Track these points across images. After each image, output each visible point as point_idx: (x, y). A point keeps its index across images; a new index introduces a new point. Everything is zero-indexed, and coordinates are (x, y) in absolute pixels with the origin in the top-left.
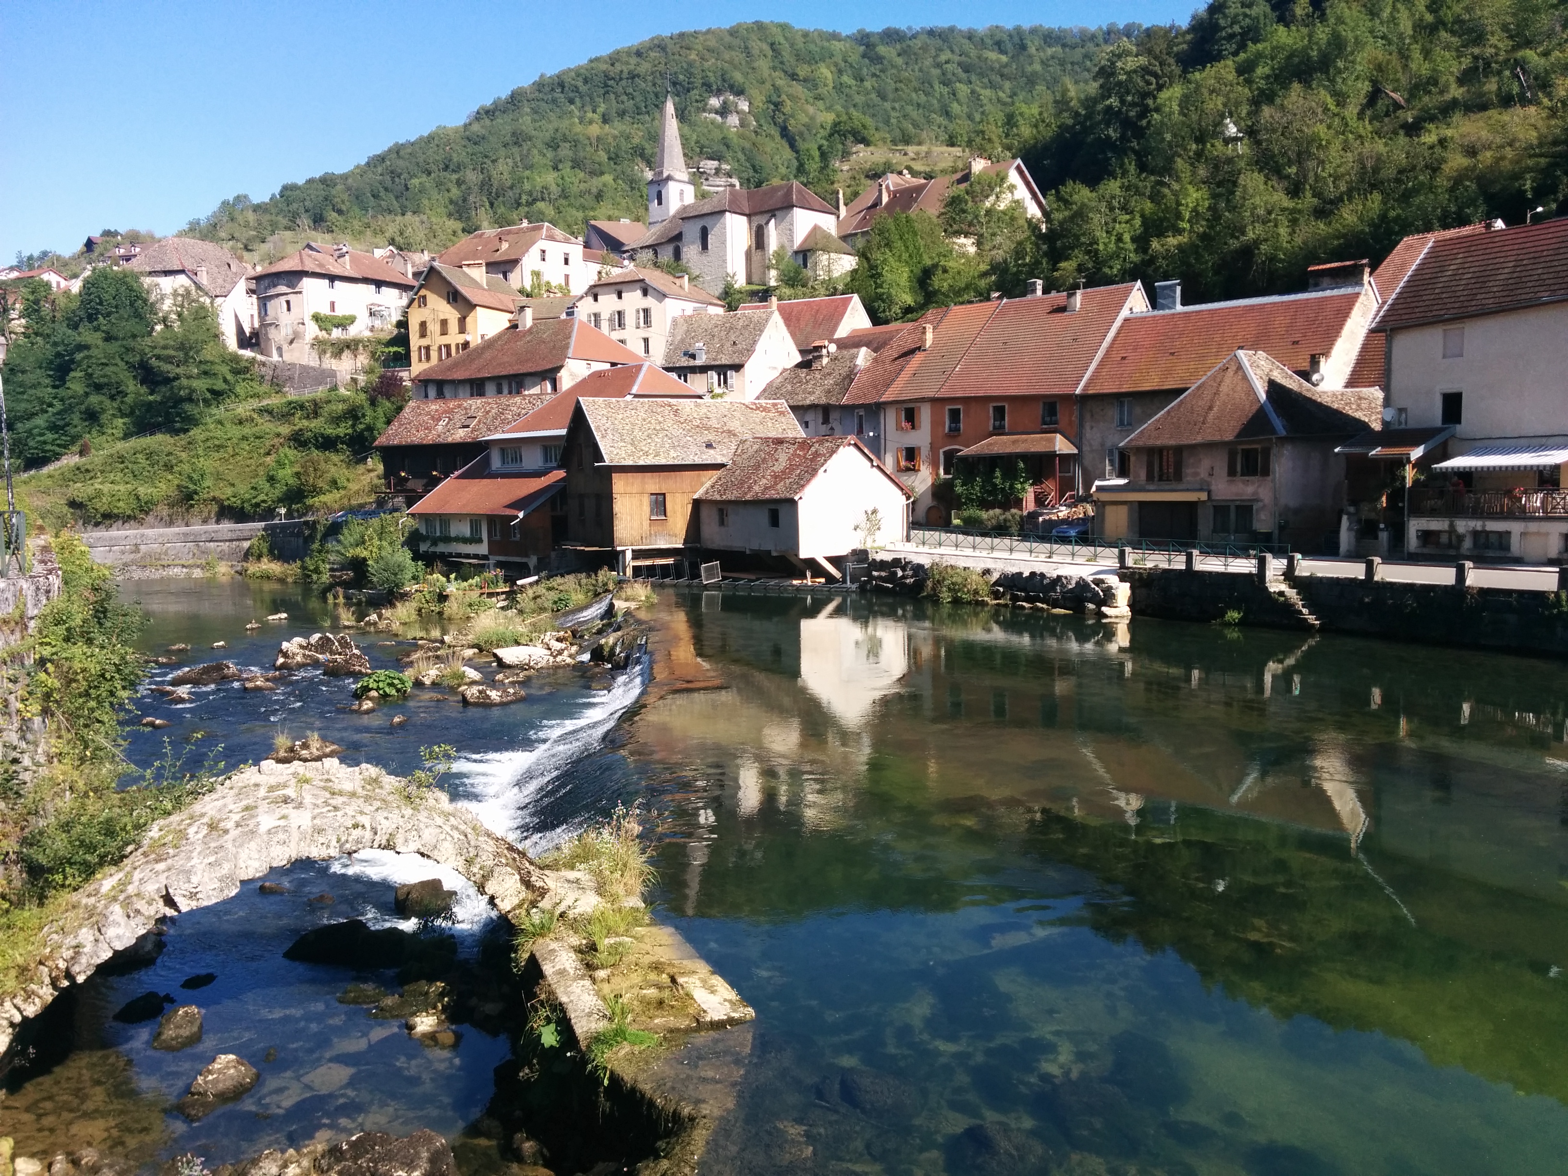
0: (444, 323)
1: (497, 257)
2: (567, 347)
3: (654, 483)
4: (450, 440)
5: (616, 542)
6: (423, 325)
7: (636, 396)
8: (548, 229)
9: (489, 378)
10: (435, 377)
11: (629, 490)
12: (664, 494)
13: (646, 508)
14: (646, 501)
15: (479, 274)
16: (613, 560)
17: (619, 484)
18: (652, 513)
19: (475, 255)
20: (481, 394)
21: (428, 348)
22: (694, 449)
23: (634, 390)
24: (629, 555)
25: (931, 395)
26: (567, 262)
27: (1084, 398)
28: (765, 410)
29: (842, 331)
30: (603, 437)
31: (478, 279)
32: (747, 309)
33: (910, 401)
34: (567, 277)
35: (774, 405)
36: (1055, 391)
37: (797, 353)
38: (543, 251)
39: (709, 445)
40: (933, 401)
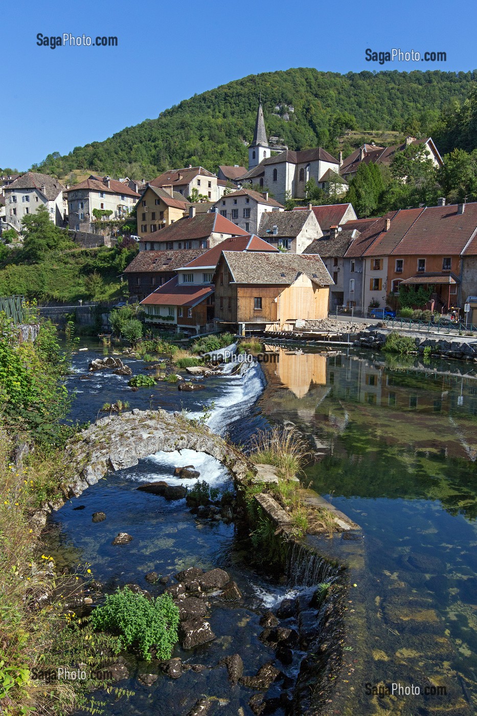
0: (153, 214)
1: (177, 183)
2: (212, 227)
3: (256, 293)
4: (159, 270)
5: (238, 320)
6: (144, 215)
7: (248, 251)
8: (202, 170)
9: (175, 241)
10: (149, 240)
11: (245, 295)
12: (261, 298)
13: (252, 304)
14: (252, 300)
15: (170, 191)
16: (235, 328)
17: (241, 292)
18: (255, 306)
19: (167, 182)
20: (171, 248)
21: (145, 226)
22: (276, 277)
23: (247, 248)
24: (244, 326)
25: (389, 253)
26: (210, 186)
27: (465, 257)
28: (310, 258)
29: (343, 221)
30: (234, 270)
31: (169, 193)
32: (298, 210)
33: (378, 256)
34: (209, 193)
35: (314, 256)
36: (451, 253)
37: (321, 232)
38: (199, 181)
39: (283, 275)
40: (390, 256)
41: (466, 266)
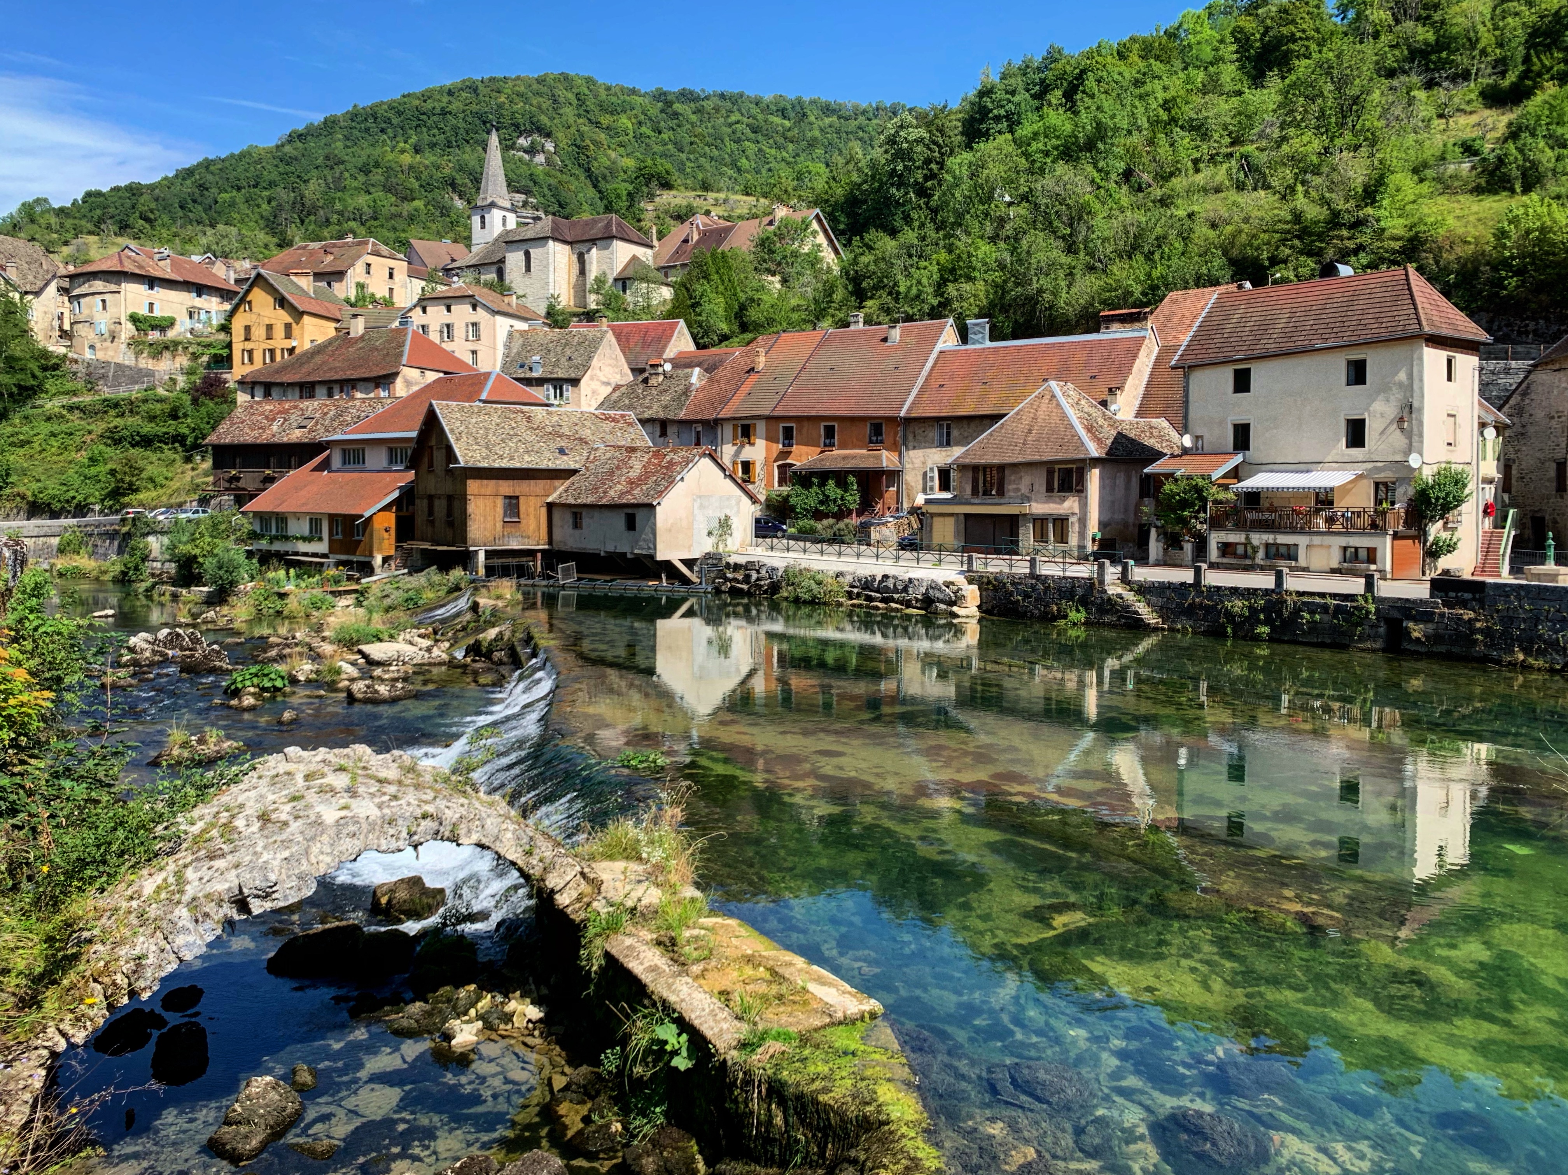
0: (269, 327)
1: (321, 268)
2: (401, 355)
3: (507, 487)
4: (285, 439)
5: (469, 542)
6: (248, 329)
7: (485, 402)
8: (374, 244)
9: (320, 382)
10: (262, 379)
11: (483, 491)
12: (517, 498)
13: (500, 510)
14: (500, 502)
15: (306, 283)
16: (465, 559)
17: (473, 486)
18: (505, 515)
19: (299, 264)
20: (312, 396)
21: (250, 352)
22: (547, 454)
23: (484, 396)
24: (481, 556)
25: (767, 413)
26: (391, 276)
27: (908, 421)
28: (614, 420)
29: (671, 352)
30: (458, 439)
31: (305, 287)
32: (578, 329)
33: (746, 418)
34: (391, 290)
35: (623, 416)
36: (881, 413)
37: (629, 372)
38: (369, 265)
39: (562, 451)
40: (768, 418)
41: (910, 437)
